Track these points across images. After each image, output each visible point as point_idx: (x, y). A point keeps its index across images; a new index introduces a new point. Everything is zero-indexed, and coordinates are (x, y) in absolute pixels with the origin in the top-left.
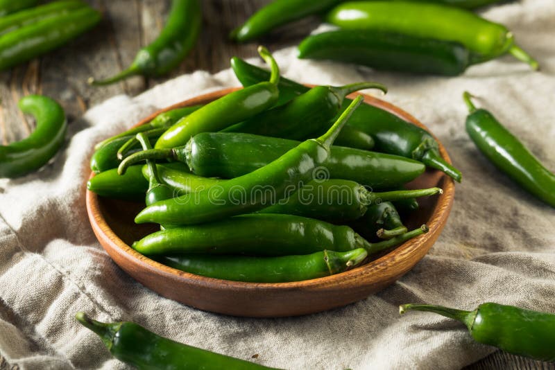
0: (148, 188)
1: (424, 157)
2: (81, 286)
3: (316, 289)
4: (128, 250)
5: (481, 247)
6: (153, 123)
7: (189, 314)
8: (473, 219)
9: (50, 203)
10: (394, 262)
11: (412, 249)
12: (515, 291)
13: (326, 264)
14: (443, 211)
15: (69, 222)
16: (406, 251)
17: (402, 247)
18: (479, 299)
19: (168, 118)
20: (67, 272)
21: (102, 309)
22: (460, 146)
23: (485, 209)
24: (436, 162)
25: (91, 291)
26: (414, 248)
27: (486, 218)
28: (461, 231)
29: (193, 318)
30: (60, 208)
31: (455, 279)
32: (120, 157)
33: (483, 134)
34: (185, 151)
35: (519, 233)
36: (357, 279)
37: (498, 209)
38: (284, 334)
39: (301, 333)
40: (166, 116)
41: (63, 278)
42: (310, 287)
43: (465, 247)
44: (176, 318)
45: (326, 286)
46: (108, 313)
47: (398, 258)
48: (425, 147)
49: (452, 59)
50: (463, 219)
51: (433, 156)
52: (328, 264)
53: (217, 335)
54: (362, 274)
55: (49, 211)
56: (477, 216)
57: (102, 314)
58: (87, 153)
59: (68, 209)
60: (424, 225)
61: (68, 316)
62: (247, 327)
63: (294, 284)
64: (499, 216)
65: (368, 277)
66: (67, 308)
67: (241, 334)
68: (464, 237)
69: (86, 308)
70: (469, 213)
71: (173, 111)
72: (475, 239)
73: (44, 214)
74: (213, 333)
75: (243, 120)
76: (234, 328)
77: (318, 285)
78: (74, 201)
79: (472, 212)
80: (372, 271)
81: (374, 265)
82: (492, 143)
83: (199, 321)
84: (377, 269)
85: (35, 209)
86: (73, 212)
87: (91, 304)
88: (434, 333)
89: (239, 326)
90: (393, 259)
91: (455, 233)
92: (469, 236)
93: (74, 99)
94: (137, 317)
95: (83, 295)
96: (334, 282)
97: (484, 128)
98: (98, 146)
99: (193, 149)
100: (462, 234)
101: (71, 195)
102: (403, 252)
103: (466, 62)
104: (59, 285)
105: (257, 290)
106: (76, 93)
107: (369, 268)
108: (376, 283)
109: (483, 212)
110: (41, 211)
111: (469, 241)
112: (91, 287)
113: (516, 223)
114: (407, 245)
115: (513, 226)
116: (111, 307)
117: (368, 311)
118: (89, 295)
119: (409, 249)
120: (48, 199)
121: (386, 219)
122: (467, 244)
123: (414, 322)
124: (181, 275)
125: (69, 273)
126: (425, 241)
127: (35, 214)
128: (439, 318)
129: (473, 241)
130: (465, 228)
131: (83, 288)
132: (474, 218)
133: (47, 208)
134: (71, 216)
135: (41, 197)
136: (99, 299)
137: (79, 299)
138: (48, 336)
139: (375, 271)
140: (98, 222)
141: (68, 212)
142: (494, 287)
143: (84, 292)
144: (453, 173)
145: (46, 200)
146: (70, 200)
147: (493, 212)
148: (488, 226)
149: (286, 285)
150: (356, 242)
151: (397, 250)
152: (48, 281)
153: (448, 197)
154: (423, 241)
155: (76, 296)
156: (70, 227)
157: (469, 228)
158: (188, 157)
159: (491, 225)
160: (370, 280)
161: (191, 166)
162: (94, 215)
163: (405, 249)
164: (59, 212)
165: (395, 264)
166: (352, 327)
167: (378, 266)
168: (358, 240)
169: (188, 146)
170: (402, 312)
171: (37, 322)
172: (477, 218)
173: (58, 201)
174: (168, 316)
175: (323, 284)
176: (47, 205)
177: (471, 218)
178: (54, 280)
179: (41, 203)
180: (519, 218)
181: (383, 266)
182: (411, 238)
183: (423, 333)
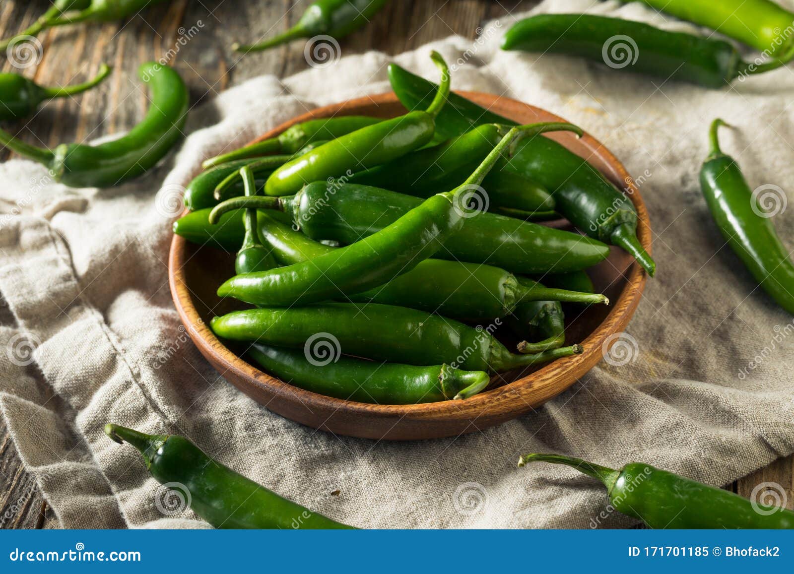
0: (240, 248)
1: (614, 234)
2: (135, 372)
3: (421, 418)
4: (202, 330)
5: (673, 361)
6: (282, 138)
7: (266, 423)
8: (676, 317)
9: (128, 241)
10: (531, 390)
11: (559, 373)
12: (685, 443)
13: (439, 385)
14: (616, 320)
15: (150, 269)
16: (550, 375)
17: (546, 369)
18: (636, 449)
19: (302, 134)
20: (123, 350)
21: (155, 408)
22: (689, 202)
23: (695, 303)
24: (627, 243)
25: (146, 382)
26: (562, 371)
27: (692, 317)
28: (655, 333)
29: (269, 430)
30: (141, 250)
31: (615, 414)
32: (217, 196)
33: (718, 193)
34: (293, 203)
35: (727, 348)
36: (478, 409)
37: (710, 307)
38: (382, 465)
39: (402, 466)
40: (299, 130)
41: (117, 357)
42: (412, 414)
43: (653, 358)
44: (249, 427)
45: (433, 416)
46: (162, 414)
47: (537, 385)
48: (616, 221)
49: (713, 66)
50: (662, 315)
51: (625, 233)
52: (443, 385)
53: (293, 458)
54: (483, 404)
55: (125, 253)
56: (682, 312)
57: (154, 414)
58: (192, 170)
59: (150, 252)
60: (576, 345)
61: (113, 410)
62: (338, 449)
63: (393, 408)
64: (709, 318)
65: (492, 407)
66: (113, 400)
67: (327, 458)
68: (656, 343)
69: (136, 404)
70: (673, 306)
71: (312, 122)
72: (669, 347)
73: (118, 256)
74: (289, 454)
75: (378, 165)
76: (322, 448)
77: (423, 414)
78: (159, 242)
79: (677, 306)
80: (498, 400)
81: (502, 392)
82: (724, 206)
83: (277, 434)
84: (505, 397)
85: (108, 249)
86: (155, 257)
87: (143, 399)
88: (565, 490)
89: (328, 445)
90: (530, 385)
91: (647, 334)
92: (664, 342)
93: (214, 66)
94: (200, 422)
95: (135, 386)
96: (445, 412)
97: (720, 185)
98: (207, 163)
99: (302, 202)
100: (655, 339)
101: (157, 234)
102: (546, 377)
103: (731, 72)
104: (111, 365)
105: (345, 411)
106: (222, 54)
107: (495, 396)
108: (506, 414)
109: (691, 308)
110: (115, 251)
111: (660, 350)
112: (147, 376)
113: (726, 332)
114: (555, 366)
115: (722, 336)
116: (166, 407)
117: (498, 442)
118: (142, 386)
119: (555, 372)
120: (127, 237)
121: (541, 319)
122: (657, 354)
123: (542, 473)
124: (256, 376)
125: (125, 351)
126: (581, 361)
127: (107, 255)
128: (574, 473)
129: (665, 351)
130: (661, 329)
131: (138, 375)
132: (677, 315)
133: (124, 248)
134: (153, 261)
135: (119, 232)
136: (154, 394)
137: (130, 390)
138: (87, 432)
139: (503, 401)
140: (177, 283)
141: (150, 256)
142: (658, 434)
143: (137, 382)
144: (645, 262)
145: (124, 237)
146: (154, 239)
147: (703, 310)
148: (692, 330)
149: (382, 408)
150: (491, 353)
151: (539, 373)
152: (98, 358)
153: (630, 298)
154: (577, 361)
155: (127, 385)
156: (152, 275)
157: (666, 331)
158: (295, 212)
159: (696, 330)
160: (496, 410)
161: (299, 223)
162: (175, 270)
163: (550, 372)
164: (139, 254)
165: (532, 392)
166: (470, 465)
167: (507, 394)
168: (494, 352)
169: (297, 197)
170: (522, 465)
171: (81, 407)
172: (681, 315)
173: (139, 239)
174: (239, 424)
175: (430, 413)
176: (123, 245)
177: (673, 315)
178: (106, 357)
179: (117, 242)
180: (734, 325)
181: (515, 394)
182: (563, 356)
183: (550, 491)
